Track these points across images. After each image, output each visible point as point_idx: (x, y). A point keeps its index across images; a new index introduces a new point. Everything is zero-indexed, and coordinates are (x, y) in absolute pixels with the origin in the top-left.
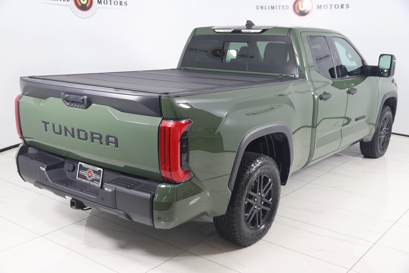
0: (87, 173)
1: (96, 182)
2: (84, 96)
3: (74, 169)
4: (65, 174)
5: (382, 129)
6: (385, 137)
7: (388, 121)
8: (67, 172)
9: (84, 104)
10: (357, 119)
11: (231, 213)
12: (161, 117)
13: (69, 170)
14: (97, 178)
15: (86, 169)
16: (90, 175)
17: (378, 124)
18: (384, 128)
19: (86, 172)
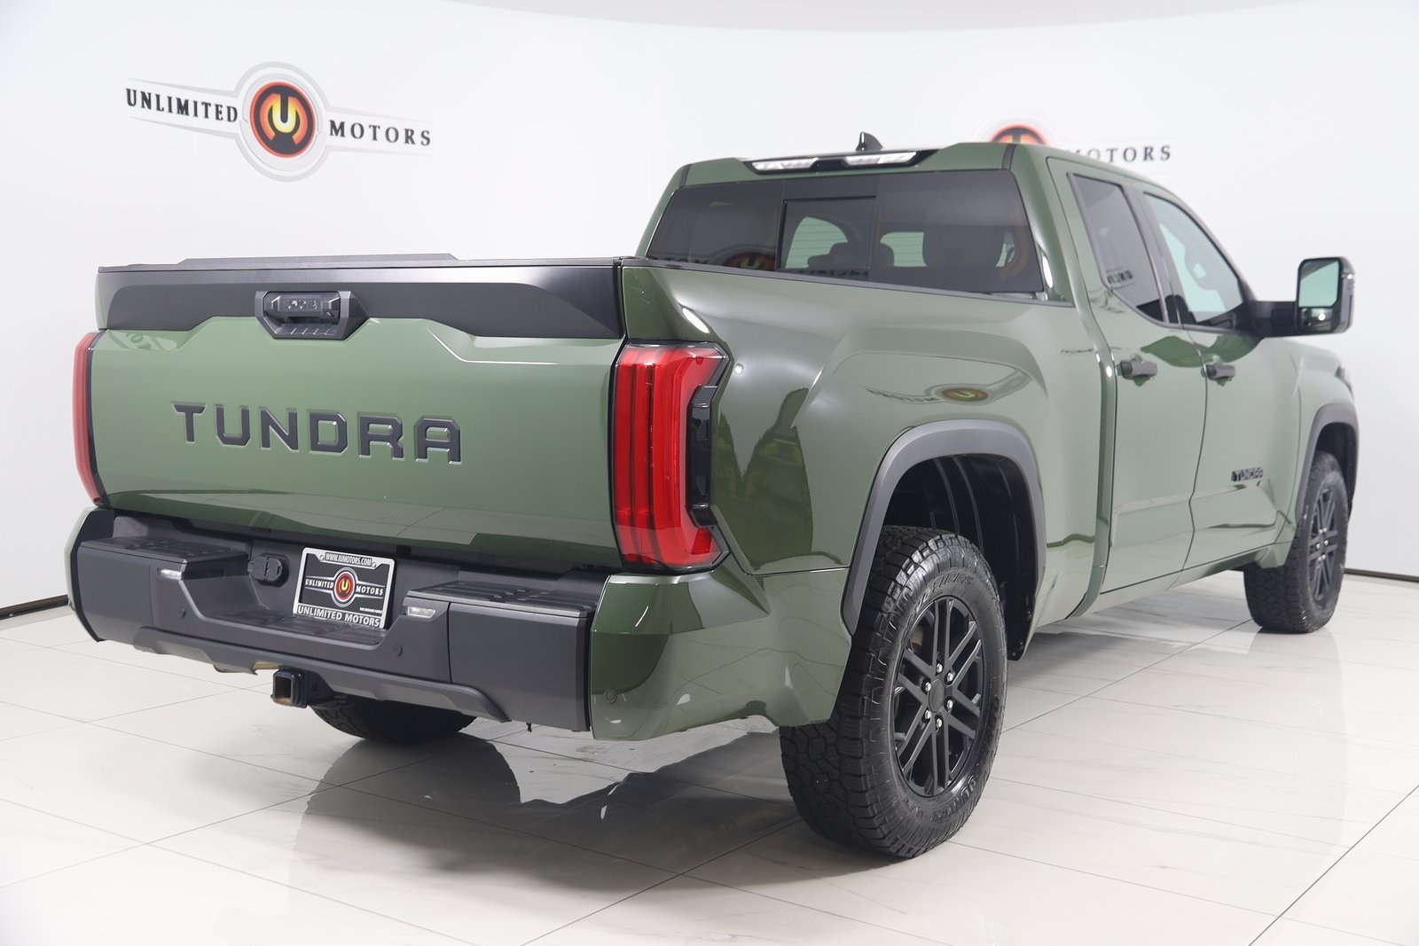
0: (334, 582)
1: (367, 610)
2: (341, 293)
3: (285, 575)
4: (252, 598)
5: (1315, 531)
6: (1328, 561)
7: (1334, 506)
8: (257, 590)
9: (337, 323)
10: (1237, 473)
11: (847, 719)
12: (620, 338)
13: (264, 583)
14: (374, 595)
15: (330, 569)
16: (344, 589)
17: (1305, 509)
18: (1321, 528)
19: (328, 581)
